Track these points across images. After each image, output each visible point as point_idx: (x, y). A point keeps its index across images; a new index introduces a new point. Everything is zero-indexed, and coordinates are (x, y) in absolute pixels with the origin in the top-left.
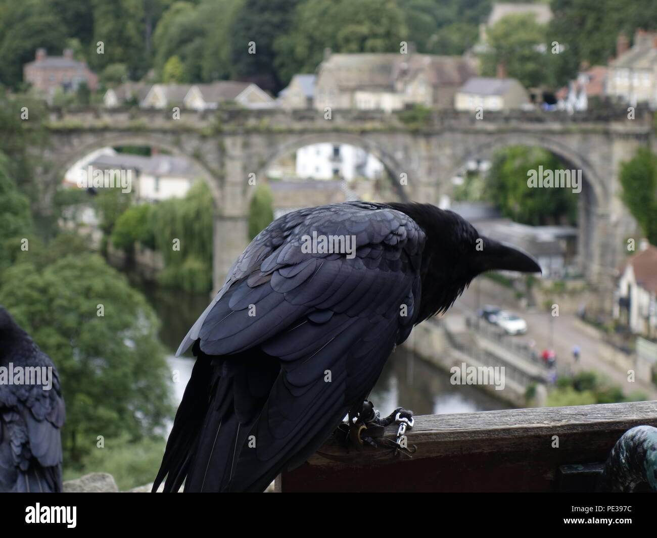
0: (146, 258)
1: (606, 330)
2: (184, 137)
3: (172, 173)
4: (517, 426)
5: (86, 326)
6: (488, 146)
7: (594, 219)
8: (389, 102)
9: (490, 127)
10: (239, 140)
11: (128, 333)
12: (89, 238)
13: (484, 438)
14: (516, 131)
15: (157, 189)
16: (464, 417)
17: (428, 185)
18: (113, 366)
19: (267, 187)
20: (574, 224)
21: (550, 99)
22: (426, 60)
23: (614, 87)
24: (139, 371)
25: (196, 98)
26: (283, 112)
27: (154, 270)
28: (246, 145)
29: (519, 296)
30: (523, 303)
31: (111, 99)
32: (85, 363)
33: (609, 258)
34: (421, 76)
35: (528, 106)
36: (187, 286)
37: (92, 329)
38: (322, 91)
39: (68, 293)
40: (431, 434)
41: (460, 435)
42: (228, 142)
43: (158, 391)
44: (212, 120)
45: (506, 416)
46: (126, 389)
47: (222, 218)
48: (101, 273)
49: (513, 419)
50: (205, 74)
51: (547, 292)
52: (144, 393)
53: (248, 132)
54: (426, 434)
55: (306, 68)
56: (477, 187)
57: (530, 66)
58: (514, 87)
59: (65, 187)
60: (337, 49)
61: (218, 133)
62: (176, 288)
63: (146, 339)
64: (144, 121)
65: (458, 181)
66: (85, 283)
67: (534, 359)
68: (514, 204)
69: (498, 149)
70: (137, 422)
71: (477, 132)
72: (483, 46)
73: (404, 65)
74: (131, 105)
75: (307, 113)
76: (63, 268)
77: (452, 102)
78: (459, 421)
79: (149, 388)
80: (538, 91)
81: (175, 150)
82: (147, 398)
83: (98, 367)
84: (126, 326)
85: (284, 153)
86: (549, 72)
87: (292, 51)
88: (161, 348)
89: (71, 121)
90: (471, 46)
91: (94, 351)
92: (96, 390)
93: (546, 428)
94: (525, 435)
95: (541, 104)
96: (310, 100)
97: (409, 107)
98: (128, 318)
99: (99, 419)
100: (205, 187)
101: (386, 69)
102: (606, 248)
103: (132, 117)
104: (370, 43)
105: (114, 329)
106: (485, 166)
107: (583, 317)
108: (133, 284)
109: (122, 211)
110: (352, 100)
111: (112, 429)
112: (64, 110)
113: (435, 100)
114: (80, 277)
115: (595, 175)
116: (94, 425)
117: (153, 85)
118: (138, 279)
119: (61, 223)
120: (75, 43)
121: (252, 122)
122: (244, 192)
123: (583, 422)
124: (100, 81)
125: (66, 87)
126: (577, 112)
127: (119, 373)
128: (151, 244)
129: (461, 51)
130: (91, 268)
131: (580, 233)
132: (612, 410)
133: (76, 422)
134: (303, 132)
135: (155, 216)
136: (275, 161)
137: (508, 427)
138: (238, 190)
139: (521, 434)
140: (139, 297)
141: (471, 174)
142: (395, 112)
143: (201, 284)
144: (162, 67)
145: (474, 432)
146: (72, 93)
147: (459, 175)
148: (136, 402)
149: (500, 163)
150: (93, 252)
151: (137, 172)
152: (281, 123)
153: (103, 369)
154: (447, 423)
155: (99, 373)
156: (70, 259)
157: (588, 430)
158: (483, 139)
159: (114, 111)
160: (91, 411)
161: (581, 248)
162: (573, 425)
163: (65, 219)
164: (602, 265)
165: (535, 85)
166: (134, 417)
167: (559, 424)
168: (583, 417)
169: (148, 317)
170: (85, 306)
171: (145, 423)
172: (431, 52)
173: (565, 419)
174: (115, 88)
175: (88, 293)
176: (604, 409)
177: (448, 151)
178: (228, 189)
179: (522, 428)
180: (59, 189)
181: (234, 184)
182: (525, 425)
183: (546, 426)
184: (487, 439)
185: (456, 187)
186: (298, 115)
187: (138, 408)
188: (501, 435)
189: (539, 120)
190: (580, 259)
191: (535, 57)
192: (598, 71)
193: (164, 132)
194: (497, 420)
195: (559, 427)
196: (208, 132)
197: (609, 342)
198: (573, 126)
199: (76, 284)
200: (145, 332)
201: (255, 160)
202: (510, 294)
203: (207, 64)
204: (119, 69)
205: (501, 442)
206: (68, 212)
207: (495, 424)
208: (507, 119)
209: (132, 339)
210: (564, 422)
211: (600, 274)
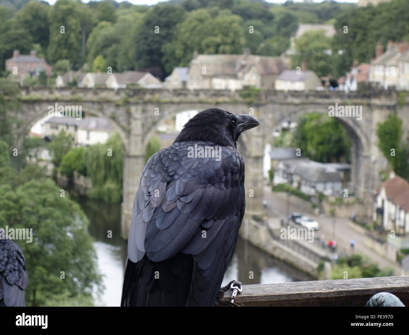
0: (81, 181)
1: (368, 229)
2: (105, 106)
3: (98, 128)
4: (306, 292)
5: (43, 224)
6: (295, 113)
7: (361, 159)
8: (234, 85)
9: (297, 101)
10: (140, 108)
11: (68, 228)
12: (45, 168)
13: (286, 299)
14: (312, 103)
15: (88, 138)
16: (273, 286)
17: (258, 136)
18: (59, 249)
19: (157, 137)
20: (349, 162)
21: (334, 84)
22: (257, 59)
23: (374, 77)
24: (75, 252)
25: (113, 82)
26: (168, 90)
27: (86, 189)
28: (144, 111)
29: (314, 207)
30: (317, 211)
31: (60, 82)
32: (42, 247)
33: (370, 183)
34: (254, 69)
35: (320, 88)
36: (106, 199)
37: (47, 226)
38: (192, 78)
39: (32, 203)
40: (252, 297)
41: (270, 297)
42: (133, 109)
43: (88, 265)
44: (123, 95)
45: (299, 286)
46: (67, 263)
47: (129, 156)
48: (53, 190)
49: (303, 288)
50: (119, 67)
51: (332, 204)
52: (78, 266)
53: (145, 103)
54: (249, 297)
55: (182, 64)
56: (288, 138)
57: (322, 63)
58: (312, 76)
59: (31, 136)
60: (201, 52)
61: (127, 103)
62: (99, 200)
63: (80, 232)
64: (80, 95)
65: (277, 135)
66: (43, 197)
67: (323, 246)
68: (311, 149)
69: (301, 114)
70: (74, 284)
71: (288, 104)
72: (292, 51)
73: (243, 62)
74: (73, 85)
75: (182, 91)
76: (28, 187)
77: (273, 85)
78: (270, 288)
79: (82, 263)
80: (327, 79)
81: (100, 114)
82: (80, 269)
83: (50, 249)
84: (68, 224)
85: (168, 116)
86: (334, 67)
87: (173, 53)
88: (90, 238)
89: (35, 95)
90: (285, 51)
91: (48, 239)
92: (48, 264)
93: (324, 293)
94: (311, 297)
95: (328, 87)
96: (184, 83)
97: (246, 88)
98: (69, 219)
99: (50, 282)
100: (118, 136)
101: (232, 64)
102: (368, 177)
103: (73, 93)
104: (222, 48)
105: (60, 226)
106: (293, 125)
107: (354, 220)
108: (72, 198)
109: (66, 152)
110: (211, 83)
111: (58, 288)
112: (31, 89)
113: (262, 84)
114: (39, 193)
115: (362, 131)
116: (47, 286)
117: (86, 73)
118: (76, 194)
119: (28, 159)
120: (37, 46)
121: (148, 97)
122: (143, 141)
123: (346, 290)
124: (53, 71)
125: (32, 74)
126: (351, 92)
127: (63, 253)
128: (84, 172)
129: (279, 54)
130: (46, 187)
131: (352, 167)
132: (364, 282)
133: (36, 284)
134: (179, 103)
135: (86, 154)
136: (162, 121)
137: (300, 292)
138: (139, 139)
139: (308, 297)
140: (76, 206)
141: (285, 130)
142: (237, 91)
143: (115, 198)
144: (92, 62)
145: (279, 296)
146: (35, 78)
147: (277, 131)
148: (74, 272)
149: (302, 123)
150: (48, 177)
151: (76, 128)
152: (166, 98)
153: (53, 251)
154: (263, 290)
155: (51, 253)
156: (33, 181)
157: (349, 295)
158: (292, 108)
159: (61, 89)
160: (45, 277)
161: (353, 177)
162: (341, 291)
163: (30, 157)
164: (366, 187)
165: (324, 75)
166: (72, 281)
167: (332, 291)
168: (347, 287)
169: (81, 219)
170: (43, 211)
171: (79, 285)
172: (260, 54)
173: (336, 288)
174: (62, 75)
175: (44, 203)
176: (360, 281)
177: (270, 116)
178: (133, 138)
179: (309, 293)
180: (27, 137)
181: (136, 136)
182: (311, 291)
183: (324, 292)
184: (287, 300)
185: (275, 138)
186: (177, 92)
187: (75, 276)
188: (296, 298)
189: (327, 97)
190: (352, 183)
191: (324, 58)
192: (364, 66)
193: (93, 102)
194: (293, 288)
195: (332, 293)
196: (120, 103)
197: (370, 236)
198: (348, 101)
199: (37, 197)
200: (80, 228)
201: (150, 120)
202: (309, 205)
203: (120, 61)
204: (65, 63)
205: (296, 302)
206: (32, 152)
207: (292, 290)
208: (307, 96)
209: (71, 232)
210: (335, 290)
211: (365, 193)
